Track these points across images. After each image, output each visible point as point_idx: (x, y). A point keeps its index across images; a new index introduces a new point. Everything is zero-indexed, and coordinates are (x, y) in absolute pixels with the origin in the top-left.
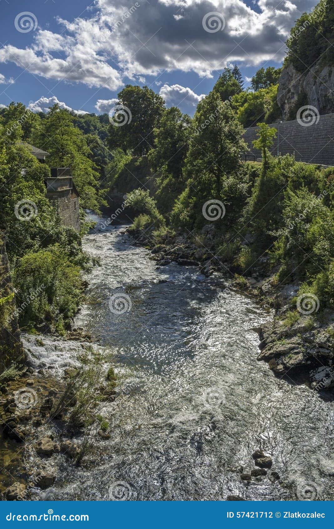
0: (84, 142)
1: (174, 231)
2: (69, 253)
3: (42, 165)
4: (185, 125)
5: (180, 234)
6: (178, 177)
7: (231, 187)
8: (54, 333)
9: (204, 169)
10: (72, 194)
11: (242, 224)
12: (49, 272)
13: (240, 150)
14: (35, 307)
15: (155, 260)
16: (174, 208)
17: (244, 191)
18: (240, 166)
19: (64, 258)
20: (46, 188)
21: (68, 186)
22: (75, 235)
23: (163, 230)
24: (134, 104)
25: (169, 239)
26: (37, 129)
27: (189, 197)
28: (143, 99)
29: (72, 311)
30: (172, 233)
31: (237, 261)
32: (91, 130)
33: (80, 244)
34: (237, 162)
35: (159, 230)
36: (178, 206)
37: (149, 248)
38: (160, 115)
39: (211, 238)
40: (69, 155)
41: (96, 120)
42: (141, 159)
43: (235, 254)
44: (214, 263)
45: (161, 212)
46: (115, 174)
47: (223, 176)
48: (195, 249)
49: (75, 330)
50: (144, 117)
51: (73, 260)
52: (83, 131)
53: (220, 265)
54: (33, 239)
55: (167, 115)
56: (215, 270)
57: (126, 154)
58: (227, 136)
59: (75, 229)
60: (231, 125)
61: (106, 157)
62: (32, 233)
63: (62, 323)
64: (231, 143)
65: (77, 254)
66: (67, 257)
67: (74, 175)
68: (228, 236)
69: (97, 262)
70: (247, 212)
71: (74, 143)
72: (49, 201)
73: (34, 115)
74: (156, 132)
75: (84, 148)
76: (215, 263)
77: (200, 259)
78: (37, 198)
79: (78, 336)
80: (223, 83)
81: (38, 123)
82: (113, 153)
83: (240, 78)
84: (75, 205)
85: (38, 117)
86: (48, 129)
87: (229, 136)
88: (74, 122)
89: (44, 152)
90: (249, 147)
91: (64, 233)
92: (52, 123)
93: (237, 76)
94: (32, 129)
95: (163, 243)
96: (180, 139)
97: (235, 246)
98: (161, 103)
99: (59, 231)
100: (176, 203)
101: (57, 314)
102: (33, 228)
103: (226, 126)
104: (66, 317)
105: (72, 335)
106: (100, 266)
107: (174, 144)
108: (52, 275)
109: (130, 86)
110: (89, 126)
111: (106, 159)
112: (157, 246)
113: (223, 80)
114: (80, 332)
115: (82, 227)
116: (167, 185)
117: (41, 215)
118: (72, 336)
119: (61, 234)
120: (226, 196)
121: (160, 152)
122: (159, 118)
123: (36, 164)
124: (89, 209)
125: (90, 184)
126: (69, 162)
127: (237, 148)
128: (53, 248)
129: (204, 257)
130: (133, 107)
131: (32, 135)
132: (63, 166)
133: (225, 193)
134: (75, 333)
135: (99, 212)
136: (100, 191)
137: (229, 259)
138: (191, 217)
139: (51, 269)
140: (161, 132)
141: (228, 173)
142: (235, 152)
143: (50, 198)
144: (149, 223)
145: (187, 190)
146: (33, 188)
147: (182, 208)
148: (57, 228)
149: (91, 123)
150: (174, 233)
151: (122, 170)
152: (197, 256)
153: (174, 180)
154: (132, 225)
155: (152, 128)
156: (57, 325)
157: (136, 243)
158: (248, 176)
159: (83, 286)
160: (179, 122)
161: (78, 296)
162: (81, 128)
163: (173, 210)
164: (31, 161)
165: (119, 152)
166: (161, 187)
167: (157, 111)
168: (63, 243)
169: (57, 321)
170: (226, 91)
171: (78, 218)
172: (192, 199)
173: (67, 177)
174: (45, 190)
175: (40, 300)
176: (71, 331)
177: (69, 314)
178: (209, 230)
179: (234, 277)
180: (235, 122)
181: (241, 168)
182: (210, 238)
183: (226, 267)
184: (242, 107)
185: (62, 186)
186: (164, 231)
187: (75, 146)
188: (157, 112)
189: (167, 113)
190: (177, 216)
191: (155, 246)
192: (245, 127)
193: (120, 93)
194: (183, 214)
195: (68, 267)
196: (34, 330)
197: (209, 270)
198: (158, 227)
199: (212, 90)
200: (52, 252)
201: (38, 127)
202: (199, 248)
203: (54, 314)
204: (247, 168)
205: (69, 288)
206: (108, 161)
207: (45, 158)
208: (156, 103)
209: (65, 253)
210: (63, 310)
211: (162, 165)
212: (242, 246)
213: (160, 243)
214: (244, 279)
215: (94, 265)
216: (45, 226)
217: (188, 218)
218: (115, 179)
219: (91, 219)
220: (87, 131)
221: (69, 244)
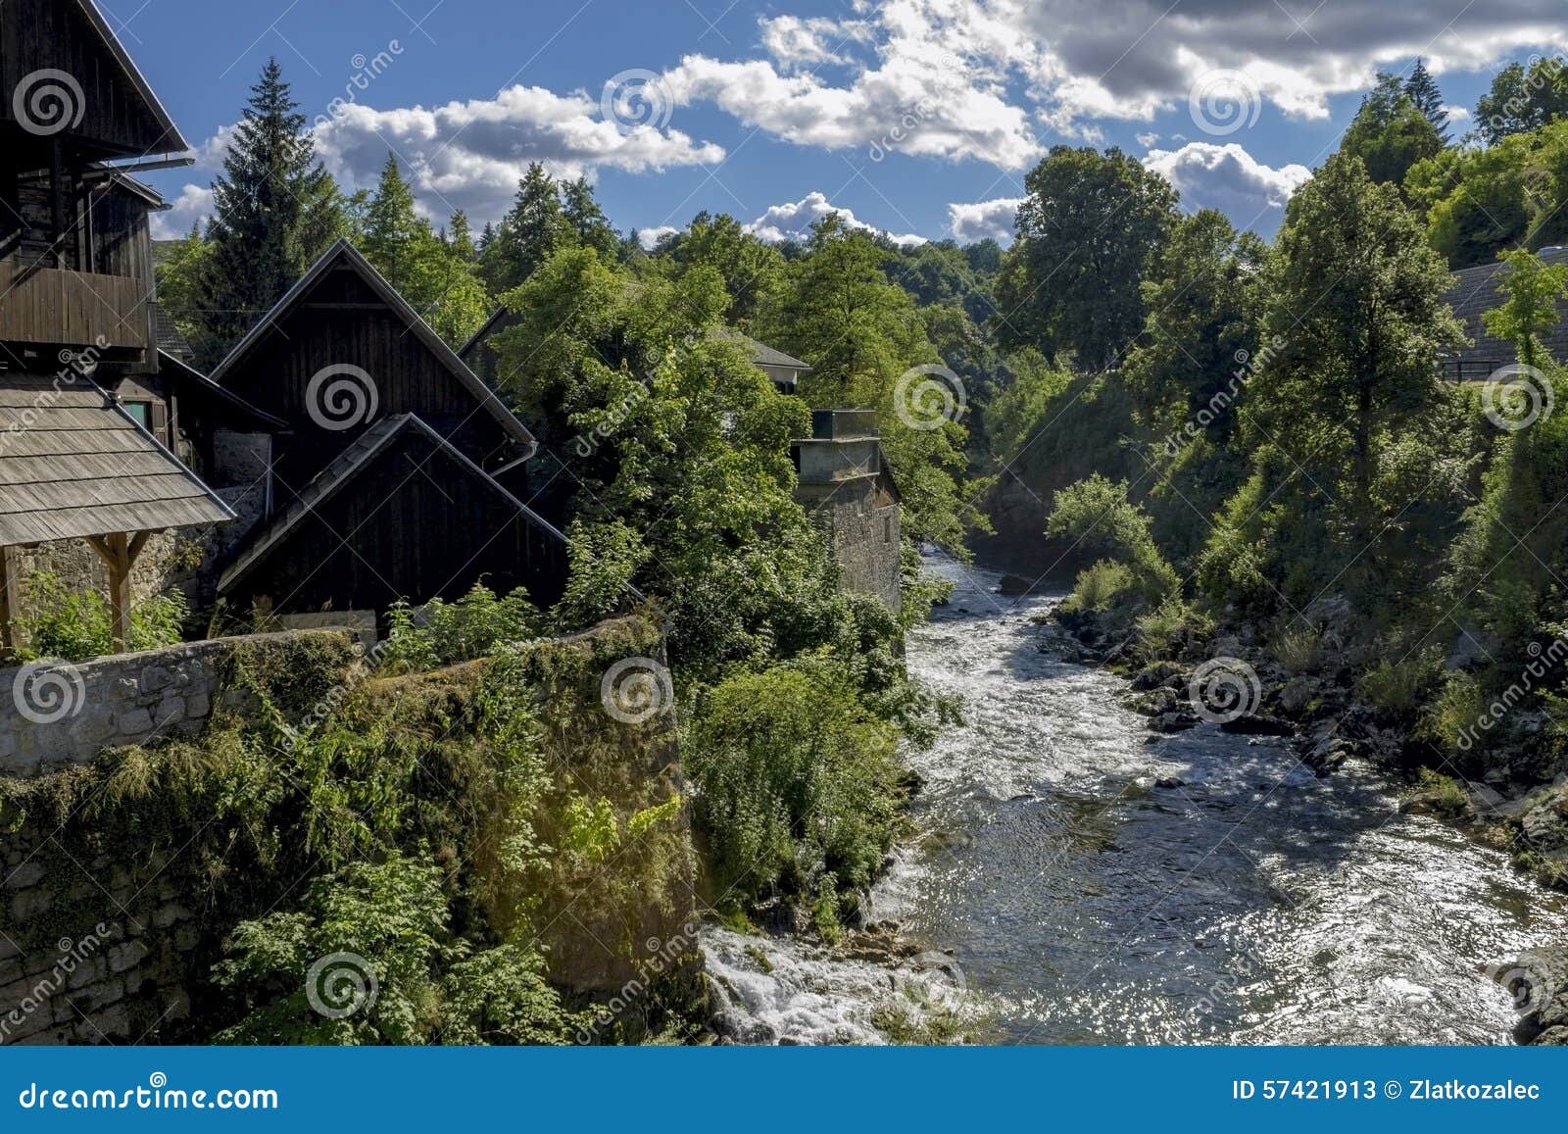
0: (919, 329)
1: (1212, 617)
2: (862, 678)
3: (787, 400)
4: (1244, 266)
5: (1230, 629)
6: (1225, 439)
7: (1406, 471)
8: (806, 933)
9: (1311, 409)
10: (878, 492)
11: (1448, 597)
12: (797, 736)
13: (1437, 345)
14: (748, 846)
15: (1142, 710)
16: (1209, 542)
17: (1455, 483)
18: (1440, 398)
19: (844, 693)
20: (798, 471)
21: (866, 468)
22: (882, 621)
23: (1173, 612)
24: (1079, 206)
25: (1192, 643)
26: (773, 293)
27: (1262, 503)
28: (1108, 188)
29: (866, 865)
30: (1202, 624)
31: (1429, 724)
32: (940, 292)
33: (899, 650)
34: (1429, 385)
35: (1159, 613)
36: (1223, 536)
37: (1127, 672)
38: (1164, 238)
39: (1339, 644)
40: (872, 371)
41: (959, 262)
42: (1100, 381)
43: (1422, 698)
44: (1348, 729)
45: (1169, 554)
46: (1016, 432)
47: (1377, 432)
48: (1282, 678)
49: (871, 929)
50: (1111, 247)
51: (875, 700)
52: (917, 296)
53: (1368, 735)
54: (751, 629)
55: (1187, 238)
56: (1350, 752)
57: (1055, 368)
58: (1391, 300)
59: (882, 602)
60: (1402, 262)
61: (988, 377)
62: (748, 610)
63: (831, 902)
64: (1404, 320)
65: (889, 684)
66: (857, 690)
67: (886, 432)
68: (1396, 637)
69: (951, 711)
70: (1466, 556)
71: (888, 331)
72: (806, 511)
73: (765, 251)
74: (1152, 291)
75: (918, 347)
76: (1351, 730)
77: (1297, 713)
78: (767, 500)
79: (883, 948)
80: (1376, 124)
81: (777, 272)
82: (1014, 363)
83: (1437, 104)
84: (887, 527)
85: (776, 256)
86: (807, 291)
87: (1399, 297)
88: (890, 268)
89: (793, 361)
90: (1469, 331)
91: (849, 615)
92: (820, 271)
93: (1424, 99)
94: (760, 294)
95: (1174, 657)
96: (1229, 315)
97: (1422, 672)
98: (1165, 199)
99: (834, 607)
100: (1216, 524)
101: (818, 873)
102: (752, 595)
103: (1385, 265)
104: (845, 884)
105: (862, 943)
106: (960, 723)
107: (1210, 331)
108: (806, 746)
109: (1063, 149)
110: (934, 279)
111: (988, 383)
112: (1151, 666)
113: (1374, 116)
114: (889, 934)
115: (909, 599)
116: (1188, 464)
117: (780, 557)
118: (861, 945)
119: (841, 618)
120: (1388, 498)
121: (1165, 359)
122: (1159, 248)
123: (768, 396)
124: (932, 541)
125: (935, 460)
126: (871, 391)
127: (1427, 336)
128: (812, 659)
129: (1312, 706)
130: (1076, 215)
131: (758, 311)
132: (851, 406)
133: (1386, 491)
134: (871, 937)
135: (965, 552)
136: (968, 484)
137: (1402, 717)
138: (1268, 570)
139: (806, 726)
140: (1166, 293)
141: (1396, 426)
142: (1421, 353)
143: (810, 504)
144: (1125, 592)
145: (1255, 481)
146: (758, 471)
147: (1239, 541)
148: (826, 599)
149: (943, 272)
150: (1210, 624)
151: (1041, 418)
152: (1287, 703)
153: (1209, 447)
154: (1072, 597)
155: (1137, 281)
156: (815, 908)
157: (1082, 656)
158: (1466, 431)
159: (905, 786)
160: (1225, 259)
161: (888, 817)
162: (909, 285)
163: (1209, 548)
164: (753, 386)
165: (1030, 360)
166: (1168, 473)
167: (1153, 226)
168: (845, 645)
169: (816, 894)
170: (1386, 149)
171: (895, 570)
172: (1273, 511)
173: (865, 439)
174: (793, 476)
175: (766, 825)
176: (858, 929)
177: (857, 874)
178: (1330, 616)
179: (1418, 778)
180: (1420, 251)
181: (1441, 407)
182: (1333, 643)
183: (1390, 741)
184: (1442, 198)
185: (847, 466)
186: (1175, 616)
187: (891, 342)
188: (1153, 228)
189: (1187, 231)
190: (1220, 567)
191: (1143, 665)
192: (1453, 268)
193: (1035, 173)
194: (1240, 561)
195: (859, 721)
196: (742, 918)
197: (1330, 753)
198: (1157, 603)
199: (1337, 150)
200: (808, 672)
201: (779, 286)
202: (1297, 675)
203: (807, 870)
204: (1466, 405)
205: (861, 791)
206: (995, 389)
207: (795, 381)
208: (1150, 201)
209: (850, 679)
210: (836, 860)
211: (1169, 400)
212: (1446, 674)
213: (1162, 656)
214: (1455, 788)
215: (943, 721)
216: (790, 590)
217: (1257, 575)
218: (1019, 445)
219: (940, 574)
220: (927, 296)
221: (864, 650)
